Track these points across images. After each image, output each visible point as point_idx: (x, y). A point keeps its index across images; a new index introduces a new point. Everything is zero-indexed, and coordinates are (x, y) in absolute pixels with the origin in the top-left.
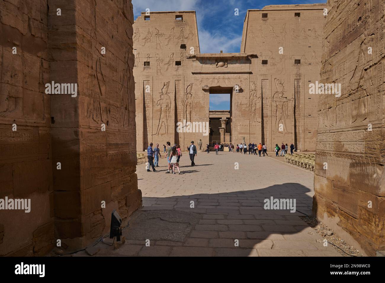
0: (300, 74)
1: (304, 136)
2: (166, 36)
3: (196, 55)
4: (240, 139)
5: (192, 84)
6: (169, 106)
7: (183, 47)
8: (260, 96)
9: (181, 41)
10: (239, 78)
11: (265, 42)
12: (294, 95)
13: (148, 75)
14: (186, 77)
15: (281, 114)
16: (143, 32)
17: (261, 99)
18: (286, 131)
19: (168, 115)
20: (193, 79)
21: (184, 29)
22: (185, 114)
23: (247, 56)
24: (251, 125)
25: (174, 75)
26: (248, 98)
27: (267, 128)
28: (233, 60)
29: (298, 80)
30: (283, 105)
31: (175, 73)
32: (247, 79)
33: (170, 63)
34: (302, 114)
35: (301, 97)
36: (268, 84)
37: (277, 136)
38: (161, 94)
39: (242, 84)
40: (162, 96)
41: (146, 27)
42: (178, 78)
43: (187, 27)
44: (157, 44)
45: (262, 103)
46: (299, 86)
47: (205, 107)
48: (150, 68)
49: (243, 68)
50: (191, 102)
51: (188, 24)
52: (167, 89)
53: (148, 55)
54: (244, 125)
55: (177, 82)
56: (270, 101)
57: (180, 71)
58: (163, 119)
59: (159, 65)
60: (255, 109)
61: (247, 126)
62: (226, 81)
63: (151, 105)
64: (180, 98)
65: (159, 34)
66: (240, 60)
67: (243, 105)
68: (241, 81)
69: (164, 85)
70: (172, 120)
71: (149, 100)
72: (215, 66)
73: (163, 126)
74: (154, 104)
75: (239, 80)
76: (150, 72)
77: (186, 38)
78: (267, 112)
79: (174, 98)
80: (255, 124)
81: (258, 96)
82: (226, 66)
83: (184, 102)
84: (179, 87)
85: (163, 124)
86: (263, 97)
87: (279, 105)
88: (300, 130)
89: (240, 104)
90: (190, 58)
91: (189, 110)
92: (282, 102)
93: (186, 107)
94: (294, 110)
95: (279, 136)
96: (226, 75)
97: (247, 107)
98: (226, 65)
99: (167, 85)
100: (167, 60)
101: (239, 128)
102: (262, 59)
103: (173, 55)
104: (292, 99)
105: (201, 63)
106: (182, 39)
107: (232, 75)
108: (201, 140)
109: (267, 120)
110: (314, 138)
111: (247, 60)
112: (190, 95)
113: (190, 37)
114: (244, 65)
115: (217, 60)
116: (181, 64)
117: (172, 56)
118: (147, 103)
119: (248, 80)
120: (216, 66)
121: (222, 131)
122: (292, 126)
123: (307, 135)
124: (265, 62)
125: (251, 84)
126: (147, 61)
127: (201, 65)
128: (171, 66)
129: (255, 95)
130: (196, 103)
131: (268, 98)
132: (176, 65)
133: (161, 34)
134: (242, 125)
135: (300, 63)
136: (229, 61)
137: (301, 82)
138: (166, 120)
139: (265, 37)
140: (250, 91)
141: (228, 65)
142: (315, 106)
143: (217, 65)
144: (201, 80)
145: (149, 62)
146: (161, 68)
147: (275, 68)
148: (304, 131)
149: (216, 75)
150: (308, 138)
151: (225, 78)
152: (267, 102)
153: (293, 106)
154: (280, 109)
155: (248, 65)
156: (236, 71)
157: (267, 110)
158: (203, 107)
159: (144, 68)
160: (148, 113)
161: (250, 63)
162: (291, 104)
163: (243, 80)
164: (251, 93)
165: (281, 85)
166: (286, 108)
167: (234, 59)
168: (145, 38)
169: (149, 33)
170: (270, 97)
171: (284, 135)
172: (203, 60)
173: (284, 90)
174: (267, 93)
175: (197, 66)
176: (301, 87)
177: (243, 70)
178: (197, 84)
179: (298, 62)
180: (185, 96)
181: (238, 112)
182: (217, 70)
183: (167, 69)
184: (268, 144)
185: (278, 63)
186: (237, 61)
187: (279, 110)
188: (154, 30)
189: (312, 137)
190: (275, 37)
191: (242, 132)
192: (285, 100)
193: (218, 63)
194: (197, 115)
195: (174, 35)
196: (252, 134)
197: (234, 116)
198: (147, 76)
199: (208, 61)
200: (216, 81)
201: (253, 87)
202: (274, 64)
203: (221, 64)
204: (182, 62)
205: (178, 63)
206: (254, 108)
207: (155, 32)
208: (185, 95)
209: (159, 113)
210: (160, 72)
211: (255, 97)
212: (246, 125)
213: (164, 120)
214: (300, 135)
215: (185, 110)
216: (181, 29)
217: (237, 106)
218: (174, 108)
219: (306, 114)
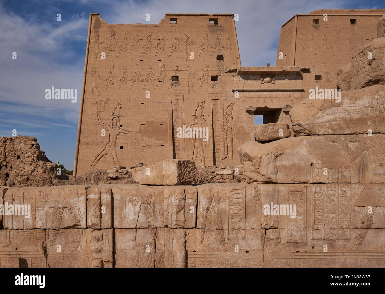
2: (198, 44)
3: (236, 68)
5: (233, 104)
7: (220, 58)
9: (217, 51)
10: (289, 97)
11: (318, 53)
14: (226, 96)
16: (169, 39)
20: (233, 97)
21: (220, 36)
23: (298, 71)
25: (211, 93)
31: (211, 90)
32: (299, 98)
33: (204, 78)
38: (194, 117)
39: (293, 104)
40: (196, 120)
41: (172, 32)
42: (216, 97)
43: (223, 34)
44: (187, 54)
47: (250, 133)
48: (180, 84)
49: (293, 85)
50: (232, 128)
51: (225, 30)
52: (201, 110)
53: (176, 68)
55: (214, 102)
57: (218, 89)
58: (198, 149)
59: (191, 80)
62: (274, 101)
64: (218, 122)
65: (190, 41)
66: (290, 75)
68: (292, 101)
70: (210, 150)
71: (179, 124)
72: (259, 82)
73: (198, 158)
75: (290, 99)
76: (180, 90)
77: (223, 47)
79: (211, 122)
83: (224, 126)
84: (216, 109)
90: (229, 71)
93: (227, 133)
96: (274, 93)
98: (273, 81)
99: (201, 105)
100: (201, 74)
102: (315, 74)
103: (208, 68)
105: (243, 78)
106: (218, 48)
107: (281, 93)
111: (298, 75)
113: (228, 46)
114: (294, 81)
115: (262, 75)
116: (219, 80)
117: (206, 69)
119: (300, 100)
120: (261, 82)
124: (318, 78)
126: (176, 75)
127: (243, 80)
128: (206, 81)
130: (239, 128)
132: (212, 80)
133: (192, 42)
136: (276, 76)
138: (202, 151)
139: (317, 48)
141: (276, 81)
143: (262, 81)
144: (243, 99)
145: (177, 77)
146: (193, 84)
147: (330, 85)
149: (261, 93)
151: (272, 97)
155: (299, 81)
156: (287, 89)
158: (247, 134)
159: (172, 84)
160: (178, 142)
161: (302, 79)
163: (293, 99)
167: (283, 74)
168: (172, 47)
169: (177, 39)
172: (246, 75)
175: (239, 82)
177: (293, 87)
178: (239, 104)
182: (263, 87)
183: (201, 86)
185: (334, 78)
186: (286, 76)
188: (183, 36)
190: (328, 48)
193: (264, 78)
194: (240, 143)
195: (208, 43)
198: (176, 94)
199: (251, 76)
200: (262, 100)
202: (329, 81)
203: (267, 79)
204: (219, 77)
205: (214, 78)
207: (185, 39)
210: (193, 89)
215: (225, 137)
216: (217, 35)
218: (212, 135)
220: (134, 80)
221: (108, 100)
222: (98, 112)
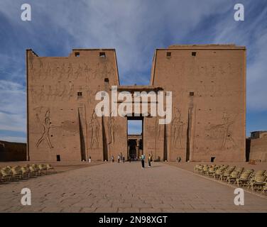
0: (193, 104)
2: (93, 71)
6: (98, 128)
9: (104, 76)
12: (188, 120)
13: (81, 103)
15: (178, 135)
18: (180, 147)
19: (97, 134)
21: (107, 65)
22: (110, 134)
23: (155, 89)
24: (156, 142)
26: (155, 122)
29: (191, 109)
34: (192, 135)
35: (192, 122)
38: (92, 118)
40: (93, 121)
44: (86, 78)
45: (165, 126)
48: (83, 98)
50: (114, 125)
51: (110, 60)
53: (80, 87)
56: (170, 125)
60: (160, 131)
64: (106, 122)
69: (94, 112)
74: (87, 126)
76: (83, 101)
77: (108, 73)
78: (168, 133)
79: (101, 122)
83: (109, 125)
85: (95, 142)
87: (177, 128)
89: (149, 127)
91: (112, 131)
92: (179, 126)
97: (154, 129)
100: (95, 91)
101: (148, 145)
104: (186, 124)
112: (113, 120)
115: (132, 91)
117: (98, 88)
118: (82, 125)
121: (137, 148)
122: (185, 143)
126: (80, 92)
130: (118, 125)
133: (89, 69)
134: (150, 142)
135: (193, 95)
137: (193, 110)
138: (97, 139)
139: (169, 73)
142: (202, 129)
148: (193, 147)
150: (195, 152)
158: (123, 129)
160: (84, 133)
162: (186, 127)
164: (157, 118)
166: (182, 130)
168: (77, 72)
169: (80, 68)
173: (180, 116)
176: (193, 113)
180: (110, 120)
181: (147, 133)
185: (178, 95)
187: (177, 131)
188: (84, 65)
189: (199, 151)
191: (150, 147)
192: (181, 124)
194: (118, 135)
195: (99, 70)
196: (157, 149)
197: (145, 136)
209: (91, 133)
212: (153, 143)
213: (95, 138)
218: (102, 130)
219: (195, 135)
220: (56, 95)
221: (42, 107)
222: (37, 115)
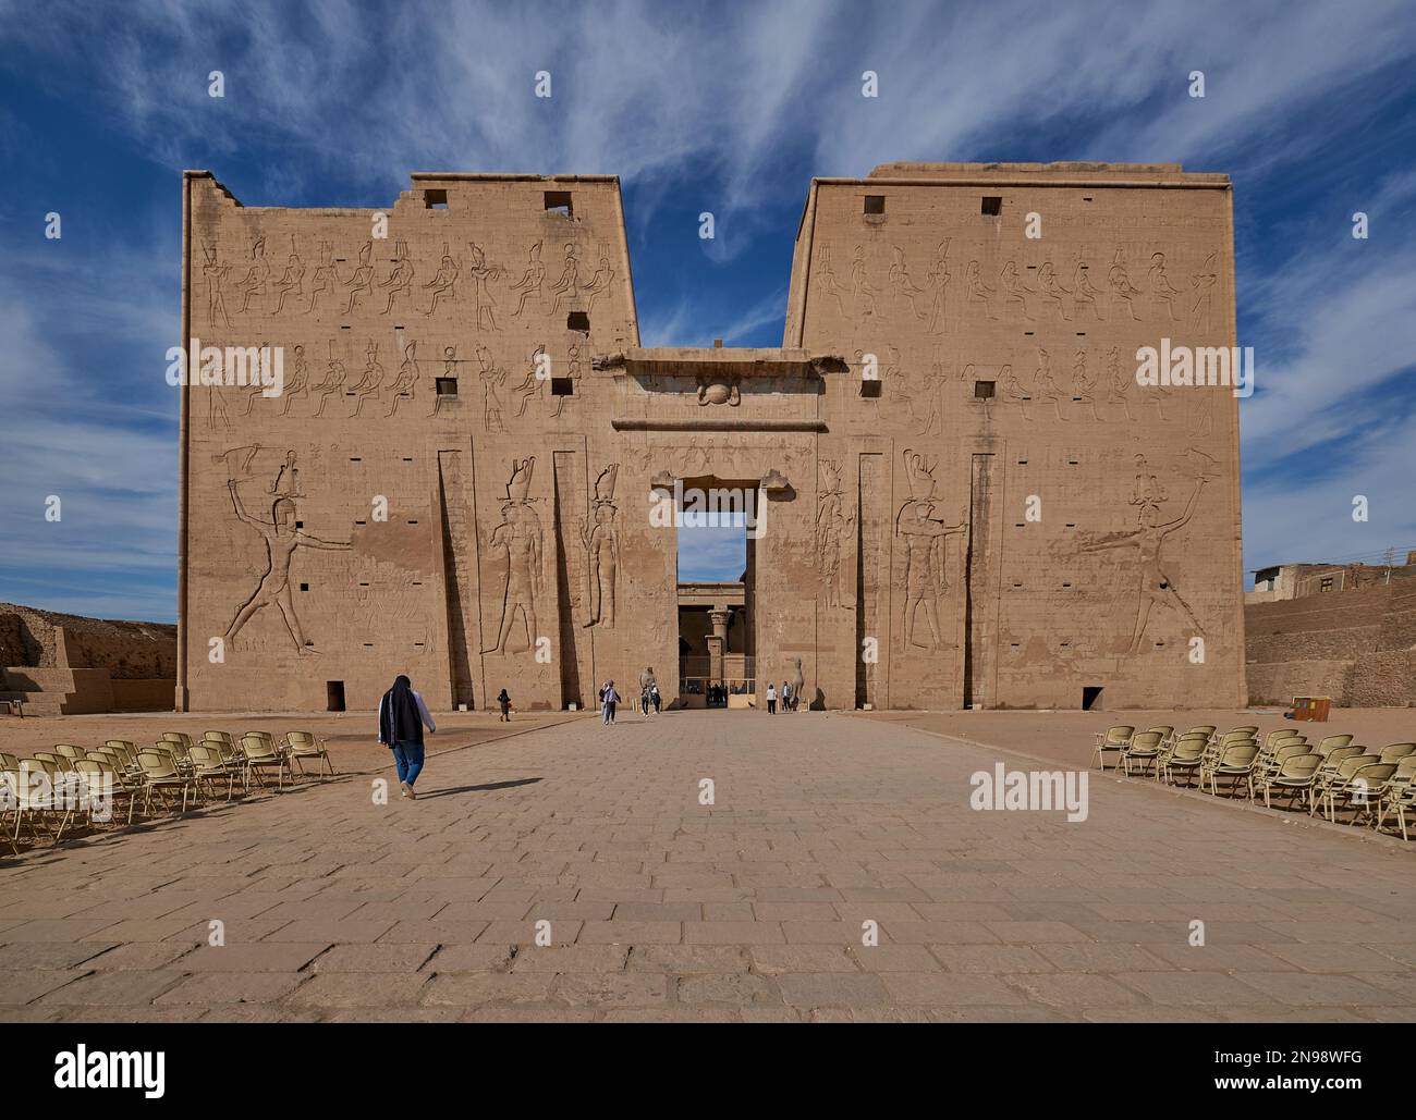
0: (990, 436)
1: (994, 657)
2: (512, 275)
3: (625, 353)
4: (783, 667)
5: (615, 467)
6: (537, 548)
8: (854, 513)
9: (569, 301)
10: (781, 447)
11: (874, 311)
12: (969, 510)
13: (453, 430)
14: (594, 442)
15: (922, 581)
16: (423, 259)
17: (857, 525)
18: (937, 640)
19: (533, 580)
20: (617, 446)
21: (577, 249)
22: (594, 579)
23: (811, 365)
24: (820, 618)
25: (550, 433)
26: (813, 521)
27: (874, 629)
28: (761, 377)
29: (984, 458)
30: (930, 548)
31: (552, 424)
32: (810, 453)
33: (531, 385)
34: (992, 582)
35: (990, 521)
36: (880, 472)
37: (908, 657)
38: (505, 503)
39: (790, 468)
40: (511, 513)
41: (434, 236)
42: (564, 443)
43: (588, 243)
44: (479, 310)
45: (860, 539)
46: (988, 478)
47: (664, 554)
48: (460, 404)
49: (794, 409)
50: (614, 536)
51: (593, 230)
52: (525, 484)
53: (449, 352)
54: (797, 619)
55: (560, 459)
56: (887, 535)
57: (571, 419)
58: (516, 594)
59: (493, 393)
60: (836, 562)
61: (809, 620)
62: (737, 457)
63: (471, 546)
64: (573, 519)
65: (487, 267)
66: (785, 377)
67: (794, 545)
68: (787, 458)
69: (516, 471)
70: (548, 601)
71: (462, 526)
72: (694, 397)
73: (518, 621)
74: (482, 541)
75: (782, 454)
76: (462, 421)
77: (588, 288)
78: (876, 572)
79: (552, 519)
80: (833, 616)
81: (846, 514)
82: (734, 401)
83: (590, 533)
84: (568, 480)
85: (519, 615)
86: (864, 518)
87: (918, 548)
88: (984, 634)
89: (786, 544)
90: (605, 365)
91: (605, 563)
92: (929, 539)
93: (597, 553)
94: (965, 565)
95: (915, 658)
96: (737, 434)
97: (807, 555)
98: (735, 396)
99: (523, 469)
100: (520, 373)
101: (780, 628)
102: (862, 379)
103: (542, 353)
104: (962, 528)
105: (646, 388)
106: (571, 291)
107: (756, 435)
108: (650, 670)
109: (875, 601)
110: (1029, 664)
111: (808, 378)
112: (610, 510)
113: (604, 285)
114: (797, 397)
115: (702, 376)
116: (574, 392)
117: (537, 358)
118: (458, 535)
119: (813, 456)
120: (697, 399)
122: (959, 621)
123: (1005, 653)
124: (871, 390)
125: (823, 469)
126: (448, 376)
127: (647, 393)
128: (538, 395)
129: (835, 510)
130: (632, 537)
131: (881, 521)
132: (555, 392)
134: (790, 618)
135: (991, 394)
136: (744, 383)
137: (994, 465)
138: (528, 601)
139: (875, 293)
140: (819, 494)
141: (743, 396)
142: (1038, 554)
143: (702, 396)
144: (645, 451)
145: (454, 380)
146: (499, 404)
147: (906, 412)
148: (997, 640)
149: (699, 434)
150: (1008, 665)
151: (731, 447)
152: (878, 536)
153: (965, 552)
154: (920, 562)
155: (812, 398)
156: (774, 422)
157: (876, 564)
158: (656, 554)
159: (439, 404)
160: (464, 574)
161: (822, 391)
162: (958, 545)
163: (793, 455)
164: (821, 504)
165: (925, 475)
166: (941, 557)
167: (764, 373)
168: (433, 284)
169: (446, 261)
170: (886, 521)
171: (933, 653)
172: (654, 375)
173: (934, 494)
174: (879, 504)
175: (632, 396)
176: (992, 481)
177: (794, 416)
178: (632, 469)
179: (986, 389)
180: (592, 512)
181: (775, 572)
182: (703, 416)
183: (523, 409)
184: (876, 683)
185: (918, 392)
186: (773, 382)
187: (917, 564)
188: (466, 250)
189: (1023, 658)
190: (907, 292)
191: (792, 641)
192: (937, 529)
193: (706, 386)
195: (542, 272)
196: (824, 651)
197: (764, 586)
198: (449, 433)
199: (669, 381)
200: (701, 457)
201: (828, 481)
202: (904, 398)
203: (715, 390)
204: (574, 382)
205: (562, 387)
206: (830, 559)
207: (471, 258)
208: (591, 507)
209: (503, 574)
210: (499, 420)
211: (834, 520)
212: (803, 620)
213: (522, 599)
214: (981, 651)
215: (593, 563)
216: (568, 249)
217: (775, 549)
218: (555, 557)
219: (1005, 581)
220: (326, 388)
221: (258, 448)
222: (232, 484)
